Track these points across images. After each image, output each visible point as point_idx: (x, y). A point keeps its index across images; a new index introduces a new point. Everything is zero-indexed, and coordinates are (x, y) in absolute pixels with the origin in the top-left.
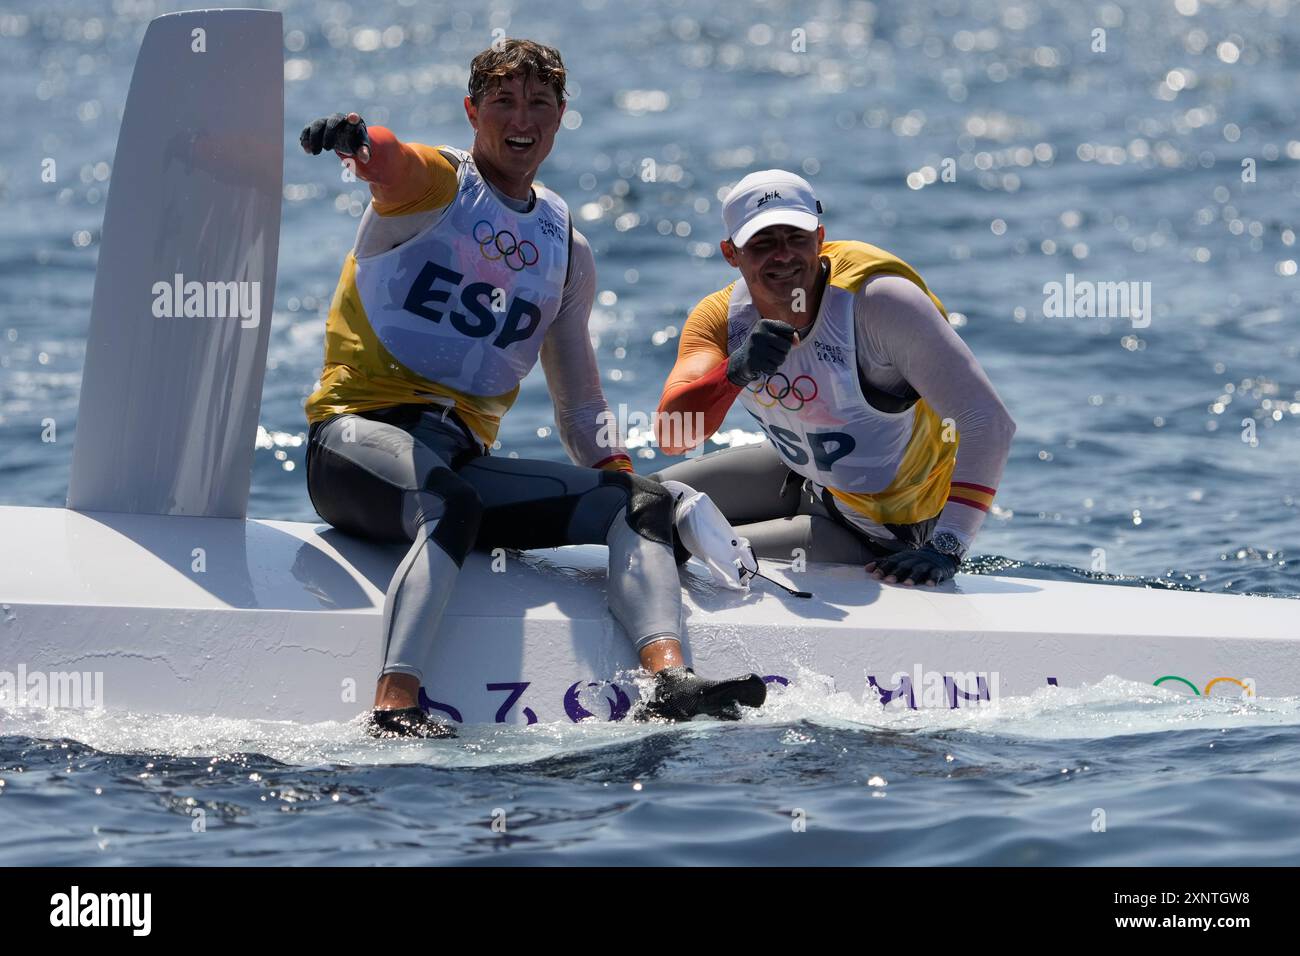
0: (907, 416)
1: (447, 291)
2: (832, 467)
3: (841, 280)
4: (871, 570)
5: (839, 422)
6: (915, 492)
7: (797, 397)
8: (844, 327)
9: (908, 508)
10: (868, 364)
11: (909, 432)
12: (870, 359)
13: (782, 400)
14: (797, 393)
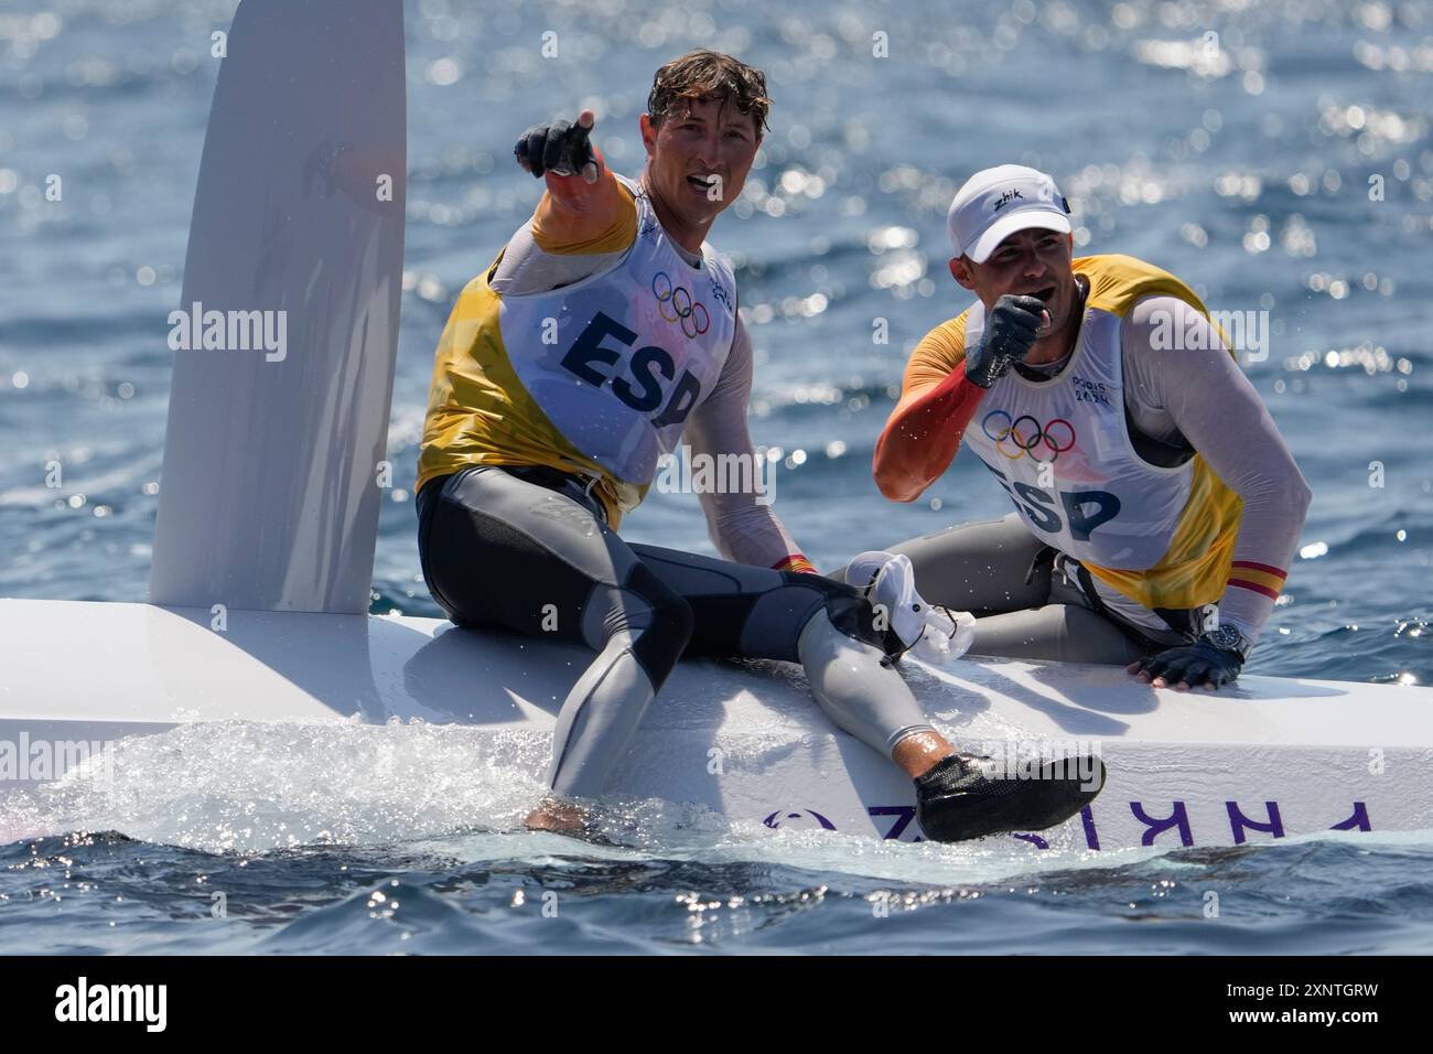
0: (1184, 471)
1: (616, 351)
2: (1090, 536)
3: (1102, 301)
4: (1135, 672)
5: (1101, 478)
6: (1192, 570)
7: (1050, 447)
8: (1108, 360)
9: (1184, 588)
10: (1137, 404)
11: (1186, 492)
12: (1138, 400)
13: (1032, 450)
14: (1049, 441)
